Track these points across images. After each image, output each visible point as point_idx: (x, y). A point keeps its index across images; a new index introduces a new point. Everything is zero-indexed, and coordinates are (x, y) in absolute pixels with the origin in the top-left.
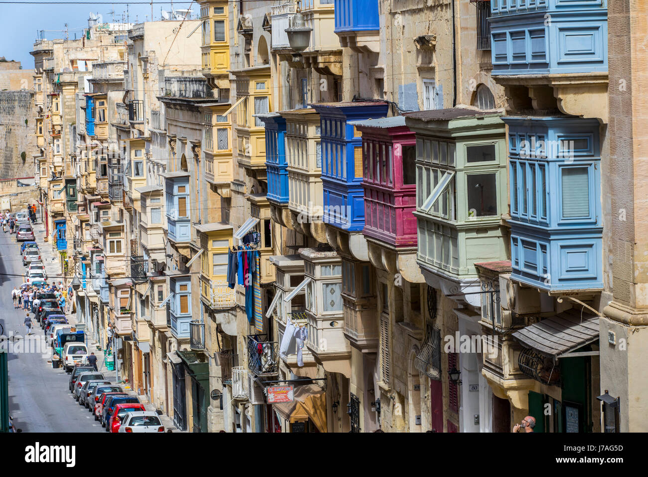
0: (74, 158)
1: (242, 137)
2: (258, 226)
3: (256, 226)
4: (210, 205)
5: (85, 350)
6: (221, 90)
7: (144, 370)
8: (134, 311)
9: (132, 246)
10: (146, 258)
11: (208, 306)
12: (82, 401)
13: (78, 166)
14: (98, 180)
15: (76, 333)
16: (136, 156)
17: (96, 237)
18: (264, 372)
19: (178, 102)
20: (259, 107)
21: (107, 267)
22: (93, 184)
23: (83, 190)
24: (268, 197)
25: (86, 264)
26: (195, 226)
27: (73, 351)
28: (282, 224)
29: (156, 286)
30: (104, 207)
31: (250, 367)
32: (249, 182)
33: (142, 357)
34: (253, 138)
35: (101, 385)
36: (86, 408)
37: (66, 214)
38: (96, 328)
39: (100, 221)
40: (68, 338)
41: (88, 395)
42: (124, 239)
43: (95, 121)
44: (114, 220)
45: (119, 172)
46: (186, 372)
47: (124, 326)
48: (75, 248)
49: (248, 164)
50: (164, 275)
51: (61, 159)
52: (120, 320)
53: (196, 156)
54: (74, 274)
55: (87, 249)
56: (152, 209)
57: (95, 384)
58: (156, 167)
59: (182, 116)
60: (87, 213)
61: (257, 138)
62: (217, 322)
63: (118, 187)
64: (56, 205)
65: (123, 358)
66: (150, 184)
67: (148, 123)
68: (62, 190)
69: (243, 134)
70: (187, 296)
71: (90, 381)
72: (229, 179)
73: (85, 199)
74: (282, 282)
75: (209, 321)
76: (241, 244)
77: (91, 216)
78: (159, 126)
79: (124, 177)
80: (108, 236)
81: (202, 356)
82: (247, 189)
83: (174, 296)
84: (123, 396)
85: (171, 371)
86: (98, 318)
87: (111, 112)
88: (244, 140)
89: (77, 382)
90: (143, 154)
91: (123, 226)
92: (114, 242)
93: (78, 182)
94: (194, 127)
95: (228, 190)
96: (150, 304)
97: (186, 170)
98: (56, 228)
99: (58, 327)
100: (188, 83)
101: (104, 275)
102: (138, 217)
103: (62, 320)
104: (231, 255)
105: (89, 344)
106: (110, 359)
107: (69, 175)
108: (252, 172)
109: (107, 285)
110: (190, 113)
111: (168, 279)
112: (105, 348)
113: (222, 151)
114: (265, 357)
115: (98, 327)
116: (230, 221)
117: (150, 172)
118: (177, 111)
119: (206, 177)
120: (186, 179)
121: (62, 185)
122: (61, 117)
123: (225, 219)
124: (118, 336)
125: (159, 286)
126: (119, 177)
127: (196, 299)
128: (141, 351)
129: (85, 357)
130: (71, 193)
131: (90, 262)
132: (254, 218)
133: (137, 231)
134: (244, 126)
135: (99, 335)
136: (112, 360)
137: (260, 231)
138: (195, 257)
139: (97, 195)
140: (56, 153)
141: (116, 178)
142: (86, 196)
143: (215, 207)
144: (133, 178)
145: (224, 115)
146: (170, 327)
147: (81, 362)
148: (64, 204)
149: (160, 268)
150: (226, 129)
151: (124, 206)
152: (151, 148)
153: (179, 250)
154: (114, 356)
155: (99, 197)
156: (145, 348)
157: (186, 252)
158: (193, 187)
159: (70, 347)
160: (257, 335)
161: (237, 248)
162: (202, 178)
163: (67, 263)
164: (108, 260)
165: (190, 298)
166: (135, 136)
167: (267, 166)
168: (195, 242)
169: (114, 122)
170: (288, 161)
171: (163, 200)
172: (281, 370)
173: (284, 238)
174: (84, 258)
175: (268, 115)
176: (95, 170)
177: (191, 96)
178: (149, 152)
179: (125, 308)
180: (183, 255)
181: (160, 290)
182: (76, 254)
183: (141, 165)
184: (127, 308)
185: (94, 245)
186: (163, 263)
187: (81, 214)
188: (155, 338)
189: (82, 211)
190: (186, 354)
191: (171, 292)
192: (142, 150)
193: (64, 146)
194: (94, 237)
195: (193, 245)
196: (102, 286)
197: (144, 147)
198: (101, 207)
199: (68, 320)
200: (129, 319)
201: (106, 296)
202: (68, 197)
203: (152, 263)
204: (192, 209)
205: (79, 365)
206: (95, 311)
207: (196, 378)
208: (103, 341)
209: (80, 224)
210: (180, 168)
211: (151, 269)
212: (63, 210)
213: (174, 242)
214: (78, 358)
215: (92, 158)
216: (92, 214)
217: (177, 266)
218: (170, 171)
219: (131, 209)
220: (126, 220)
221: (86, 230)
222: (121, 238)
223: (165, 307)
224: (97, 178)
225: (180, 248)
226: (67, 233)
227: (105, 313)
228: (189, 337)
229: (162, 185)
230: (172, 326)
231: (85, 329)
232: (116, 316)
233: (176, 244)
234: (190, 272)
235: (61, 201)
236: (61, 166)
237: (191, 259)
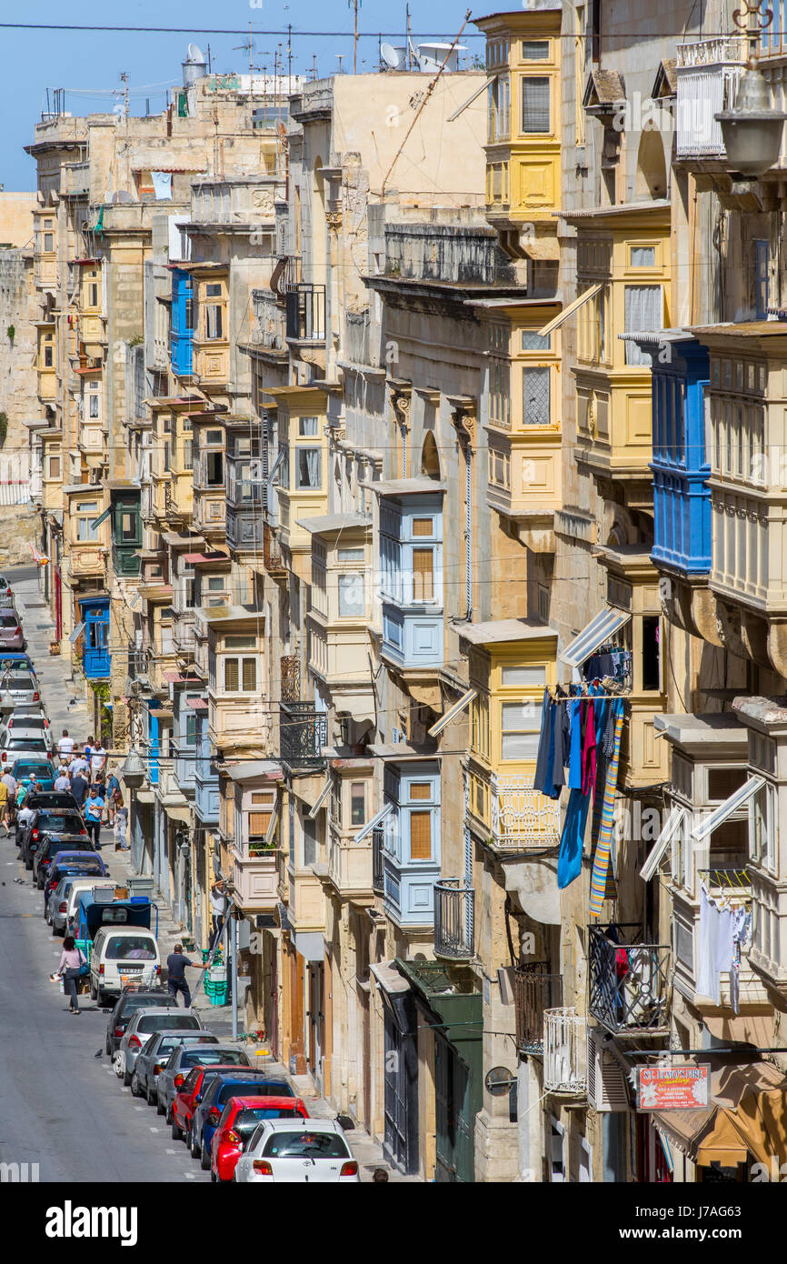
0: (137, 432)
1: (588, 393)
2: (624, 634)
3: (621, 632)
4: (497, 571)
5: (152, 950)
6: (534, 265)
7: (307, 1008)
8: (285, 848)
9: (284, 675)
10: (321, 706)
11: (485, 844)
12: (140, 1084)
13: (147, 453)
14: (198, 494)
15: (128, 901)
16: (302, 433)
17: (190, 646)
18: (631, 1026)
19: (420, 293)
20: (637, 315)
21: (218, 728)
22: (185, 505)
23: (157, 519)
24: (656, 556)
25: (159, 719)
26: (457, 628)
27: (119, 949)
28: (691, 628)
29: (346, 785)
30: (215, 567)
31: (592, 1010)
32: (604, 518)
33: (302, 971)
34: (618, 397)
35: (191, 1045)
36: (150, 1104)
37: (111, 583)
38: (181, 889)
39: (200, 605)
40: (107, 916)
41: (156, 1070)
42: (265, 655)
43: (196, 335)
44: (238, 602)
46: (421, 1017)
47: (257, 889)
48: (132, 674)
49: (603, 466)
50: (368, 754)
51: (102, 434)
52: (247, 870)
53: (464, 438)
54: (128, 747)
55: (163, 677)
56: (340, 577)
57: (176, 1042)
58: (354, 465)
59: (431, 329)
60: (167, 582)
61: (631, 396)
62: (508, 887)
63: (252, 515)
64: (84, 558)
65: (251, 972)
66: (337, 510)
67: (337, 345)
68: (103, 517)
69: (593, 383)
70: (428, 813)
71: (164, 1033)
72: (551, 503)
73: (163, 545)
74: (687, 790)
75: (486, 882)
76: (577, 678)
77: (178, 589)
78: (367, 354)
79: (269, 487)
80: (221, 646)
81: (465, 978)
82: (599, 530)
83: (395, 812)
84: (251, 1076)
85: (381, 1012)
86: (188, 863)
87: (239, 314)
88: (595, 401)
89: (127, 1035)
90: (320, 429)
91: (263, 619)
92: (236, 661)
93: (145, 496)
94: (459, 360)
95: (548, 533)
96: (329, 832)
97: (436, 476)
98: (83, 620)
99: (82, 886)
100: (446, 243)
101: (207, 750)
102: (303, 598)
103: (92, 865)
104: (551, 710)
105: (163, 933)
106: (218, 975)
107: (119, 478)
108: (614, 489)
109: (216, 778)
110: (450, 323)
111: (379, 767)
112: (205, 945)
113: (536, 429)
114: (635, 985)
115: (188, 889)
116: (551, 616)
117: (338, 476)
118: (414, 316)
119: (490, 495)
120: (434, 500)
121: (103, 504)
122: (105, 323)
123: (537, 612)
124: (240, 914)
125: (354, 784)
126: (255, 488)
127: (454, 824)
128: (302, 958)
129: (150, 966)
130: (127, 527)
131: (170, 713)
132: (615, 611)
133: (298, 634)
134: (595, 364)
135: (189, 909)
136: (223, 978)
137: (630, 646)
138: (453, 710)
139: (194, 534)
140: (87, 419)
141: (246, 491)
142: (165, 536)
143: (511, 576)
144: (292, 492)
145: (543, 331)
146: (380, 895)
147: (138, 979)
148: (106, 556)
149: (359, 737)
150: (548, 368)
151: (267, 565)
152: (343, 414)
153: (413, 690)
154: (229, 966)
155: (200, 540)
156: (311, 949)
157: (429, 696)
158: (452, 522)
159: (113, 940)
160: (618, 926)
161: (566, 690)
162: (477, 497)
163: (109, 714)
164: (219, 712)
165: (436, 821)
166: (303, 381)
167: (654, 471)
168: (453, 668)
169: (247, 340)
170: (711, 461)
171: (372, 551)
172: (677, 1021)
173: (696, 668)
174: (155, 703)
175: (664, 337)
176: (191, 467)
177: (455, 278)
178: (338, 425)
179: (261, 839)
180: (420, 704)
181: (357, 794)
182: (134, 690)
183: (315, 459)
184: (268, 840)
185: (183, 667)
186: (369, 721)
187: (150, 585)
188: (340, 922)
189: (153, 575)
190: (421, 969)
191: (386, 802)
192: (319, 417)
193: (111, 401)
194: (183, 646)
195: (450, 679)
196: (201, 779)
197: (325, 409)
198: (204, 567)
199: (107, 866)
200: (273, 869)
201: (212, 806)
202: (117, 537)
203: (339, 721)
204: (450, 580)
205: (133, 987)
206: (180, 845)
207: (448, 1033)
208: (200, 925)
209: (146, 611)
210: (420, 469)
211: (335, 737)
212: (103, 572)
213: (398, 669)
214: (132, 971)
215: (184, 436)
216: (181, 586)
217: (405, 732)
218: (394, 477)
219: (285, 574)
220: (270, 605)
221: (163, 627)
222: (256, 652)
223: (370, 840)
224: (195, 490)
225: (413, 685)
226: (113, 633)
227: (208, 852)
228: (432, 925)
229: (371, 515)
230: (385, 892)
231: (154, 891)
232: (236, 861)
233: (403, 672)
234: (440, 750)
235: (97, 548)
236: (100, 454)
237: (442, 715)
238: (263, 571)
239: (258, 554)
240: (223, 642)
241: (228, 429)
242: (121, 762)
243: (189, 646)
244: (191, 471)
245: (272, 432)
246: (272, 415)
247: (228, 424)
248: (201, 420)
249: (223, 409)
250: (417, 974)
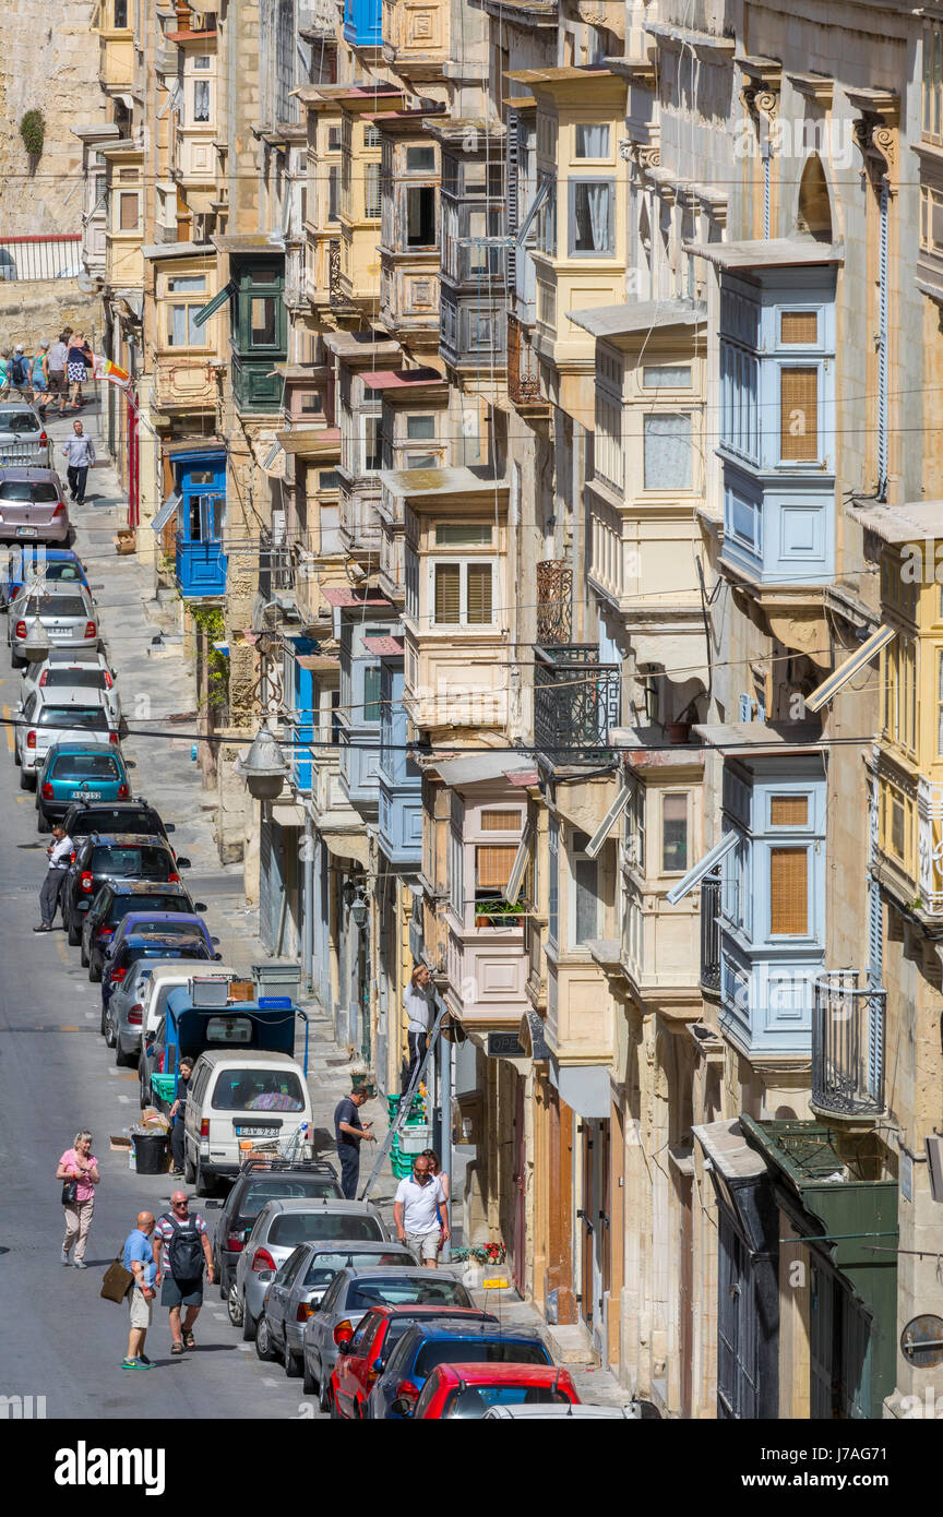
0: (279, 149)
5: (297, 1094)
7: (578, 1203)
8: (542, 911)
9: (544, 595)
10: (609, 653)
11: (906, 909)
12: (272, 1338)
13: (297, 188)
14: (389, 263)
15: (254, 1005)
16: (580, 153)
17: (372, 541)
22: (365, 283)
23: (315, 307)
25: (314, 673)
27: (236, 1092)
29: (654, 797)
30: (419, 397)
33: (570, 1137)
35: (367, 1267)
36: (290, 1374)
37: (229, 426)
38: (351, 983)
39: (390, 466)
40: (216, 1030)
41: (302, 1313)
42: (509, 559)
44: (460, 460)
45: (493, 229)
46: (785, 1222)
47: (490, 985)
48: (265, 591)
50: (693, 741)
51: (215, 152)
52: (471, 952)
53: (877, 166)
54: (256, 724)
55: (322, 596)
56: (648, 417)
57: (338, 1262)
58: (675, 213)
60: (331, 423)
63: (488, 303)
64: (182, 378)
65: (477, 1139)
66: (643, 296)
68: (214, 304)
70: (802, 850)
71: (317, 1245)
73: (325, 355)
77: (353, 433)
78: (701, 12)
79: (519, 252)
80: (428, 540)
81: (868, 1152)
83: (741, 850)
84: (474, 1326)
85: (714, 1212)
86: (363, 937)
89: (250, 1248)
90: (613, 146)
91: (505, 493)
92: (455, 568)
93: (293, 265)
94: (869, 24)
96: (621, 884)
97: (824, 235)
98: (178, 491)
99: (172, 975)
101: (401, 733)
102: (578, 456)
103: (189, 939)
105: (318, 1064)
106: (417, 1139)
107: (246, 231)
109: (416, 782)
111: (715, 766)
112: (394, 1088)
115: (363, 983)
117: (646, 233)
119: (922, 271)
120: (820, 279)
121: (216, 280)
124: (458, 1031)
125: (668, 797)
126: (493, 254)
127: (851, 870)
128: (570, 1112)
130: (259, 322)
133: (570, 519)
135: (366, 1022)
138: (850, 664)
139: (382, 337)
140: (189, 124)
141: (477, 259)
142: (329, 339)
144: (561, 260)
146: (715, 1000)
147: (271, 1147)
148: (220, 375)
149: (679, 709)
151: (513, 394)
152: (656, 119)
153: (778, 625)
154: (438, 1125)
155: (393, 346)
156: (588, 1097)
157: (807, 638)
158: (852, 319)
159: (224, 1075)
162: (899, 273)
163: (222, 663)
165: (817, 865)
166: (583, 58)
168: (852, 586)
171: (706, 374)
174: (307, 644)
176: (377, 213)
178: (647, 139)
179: (497, 894)
180: (790, 651)
181: (674, 815)
182: (269, 619)
183: (604, 202)
184: (510, 896)
185: (358, 579)
186: (696, 682)
187: (299, 427)
188: (640, 1048)
189: (305, 410)
190: (787, 1135)
191: (726, 829)
192: (613, 124)
193: (232, 91)
194: (360, 541)
195: (846, 605)
196: (388, 783)
197: (624, 110)
198: (399, 396)
199: (216, 941)
200: (519, 950)
201: (409, 834)
202: (240, 338)
203: (642, 681)
204: (847, 426)
205: (261, 1162)
206: (350, 903)
207: (834, 1253)
208: (386, 1050)
209: (293, 475)
210: (794, 222)
211: (635, 710)
212: (215, 402)
213: (752, 587)
214: (259, 1131)
215: (365, 157)
216: (356, 429)
217: (762, 701)
218: (747, 234)
219: (546, 411)
220: (519, 467)
221: (323, 505)
222: (492, 553)
223: (697, 899)
224: (384, 256)
225: (778, 616)
226: (232, 516)
227: (400, 917)
228: (808, 1055)
229: (704, 304)
230: (723, 994)
231: (302, 987)
232: (452, 935)
233: (760, 592)
234: (825, 736)
235: (203, 360)
236: (211, 189)
237: (829, 672)
238: (506, 404)
239: (498, 375)
240: (432, 534)
241: (446, 145)
242: (243, 751)
243: (370, 541)
244: (377, 221)
245: (526, 152)
246: (526, 120)
247: (446, 136)
248: (399, 128)
249: (437, 109)
250: (779, 1145)
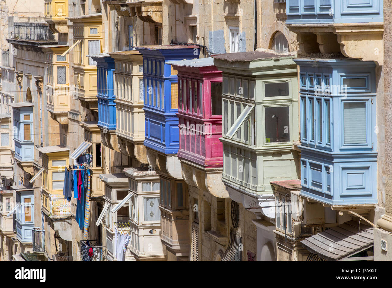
1: (77, 74)
2: (90, 149)
3: (89, 149)
4: (50, 130)
6: (60, 35)
11: (48, 216)
19: (25, 44)
20: (92, 49)
24: (99, 125)
26: (38, 149)
28: (110, 147)
29: (4, 199)
32: (83, 112)
34: (87, 75)
49: (83, 97)
50: (11, 189)
53: (39, 89)
56: (2, 134)
58: (5, 98)
59: (29, 55)
61: (91, 75)
62: (55, 229)
69: (79, 71)
70: (30, 207)
72: (66, 109)
74: (110, 197)
75: (49, 227)
76: (76, 163)
78: (9, 63)
81: (43, 258)
82: (81, 118)
83: (20, 207)
88: (80, 76)
94: (37, 65)
95: (66, 118)
97: (31, 101)
100: (33, 28)
104: (68, 173)
108: (86, 104)
110: (34, 53)
111: (15, 193)
113: (61, 86)
114: (95, 259)
116: (67, 144)
117: (0, 102)
118: (23, 51)
119: (48, 107)
120: (30, 109)
123: (63, 143)
125: (7, 199)
127: (38, 210)
132: (87, 142)
134: (80, 65)
137: (92, 153)
138: (37, 174)
143: (55, 132)
145: (63, 55)
146: (16, 233)
149: (8, 183)
150: (65, 67)
152: (2, 82)
153: (25, 168)
157: (29, 170)
158: (36, 115)
160: (90, 241)
161: (72, 167)
162: (44, 107)
165: (32, 209)
167: (98, 98)
168: (37, 161)
170: (116, 94)
171: (11, 126)
173: (112, 159)
175: (100, 55)
177: (36, 39)
180: (27, 173)
181: (8, 202)
186: (11, 179)
188: (3, 242)
190: (28, 256)
191: (17, 204)
195: (36, 165)
203: (2, 179)
204: (36, 133)
210: (26, 99)
211: (1, 184)
217: (22, 182)
218: (18, 102)
223: (12, 216)
228: (32, 242)
229: (11, 114)
233: (21, 163)
234: (33, 187)
237: (34, 176)
250: (27, 258)
